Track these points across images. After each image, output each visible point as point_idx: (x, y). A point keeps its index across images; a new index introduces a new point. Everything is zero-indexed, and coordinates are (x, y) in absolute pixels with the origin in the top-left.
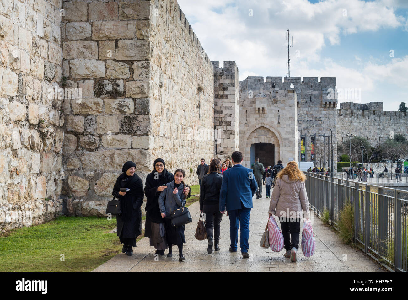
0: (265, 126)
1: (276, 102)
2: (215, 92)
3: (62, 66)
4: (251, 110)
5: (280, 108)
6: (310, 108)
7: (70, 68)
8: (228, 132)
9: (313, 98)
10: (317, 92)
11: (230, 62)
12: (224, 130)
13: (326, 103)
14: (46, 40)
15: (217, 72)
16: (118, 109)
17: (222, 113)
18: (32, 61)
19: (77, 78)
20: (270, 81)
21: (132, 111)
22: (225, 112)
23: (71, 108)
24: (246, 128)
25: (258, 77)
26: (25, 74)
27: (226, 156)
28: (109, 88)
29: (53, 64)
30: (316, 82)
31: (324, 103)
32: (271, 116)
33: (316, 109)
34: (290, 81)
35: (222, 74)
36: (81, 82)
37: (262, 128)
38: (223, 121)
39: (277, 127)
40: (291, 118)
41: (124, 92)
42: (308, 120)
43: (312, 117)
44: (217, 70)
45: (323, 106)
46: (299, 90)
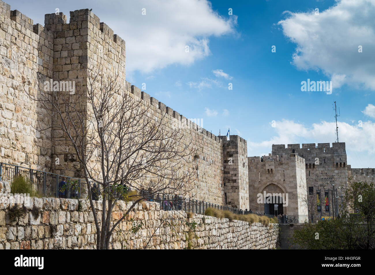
0: (274, 183)
1: (281, 164)
2: (224, 158)
3: (51, 149)
4: (262, 171)
5: (284, 169)
6: (324, 169)
7: (55, 150)
8: (234, 188)
9: (326, 160)
10: (330, 155)
11: (234, 135)
12: (231, 186)
13: (337, 164)
14: (42, 139)
15: (225, 143)
16: (73, 166)
17: (229, 174)
18: (33, 148)
19: (57, 154)
20: (290, 147)
21: (79, 167)
22: (232, 172)
23: (55, 167)
24: (260, 185)
25: (281, 145)
26: (29, 153)
27: (233, 205)
28: (70, 158)
29: (46, 149)
30: (328, 147)
31: (335, 164)
32: (279, 175)
33: (329, 169)
34: (306, 147)
35: (228, 145)
36: (59, 155)
37: (272, 185)
38: (230, 179)
39: (284, 183)
40: (293, 176)
41: (76, 159)
42: (323, 178)
43: (326, 176)
44: (225, 142)
45: (335, 166)
46: (314, 154)
